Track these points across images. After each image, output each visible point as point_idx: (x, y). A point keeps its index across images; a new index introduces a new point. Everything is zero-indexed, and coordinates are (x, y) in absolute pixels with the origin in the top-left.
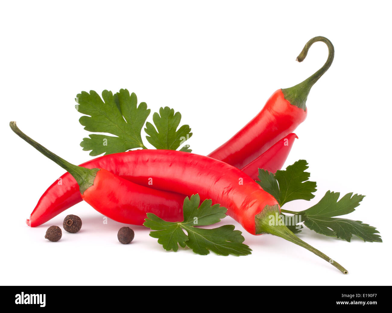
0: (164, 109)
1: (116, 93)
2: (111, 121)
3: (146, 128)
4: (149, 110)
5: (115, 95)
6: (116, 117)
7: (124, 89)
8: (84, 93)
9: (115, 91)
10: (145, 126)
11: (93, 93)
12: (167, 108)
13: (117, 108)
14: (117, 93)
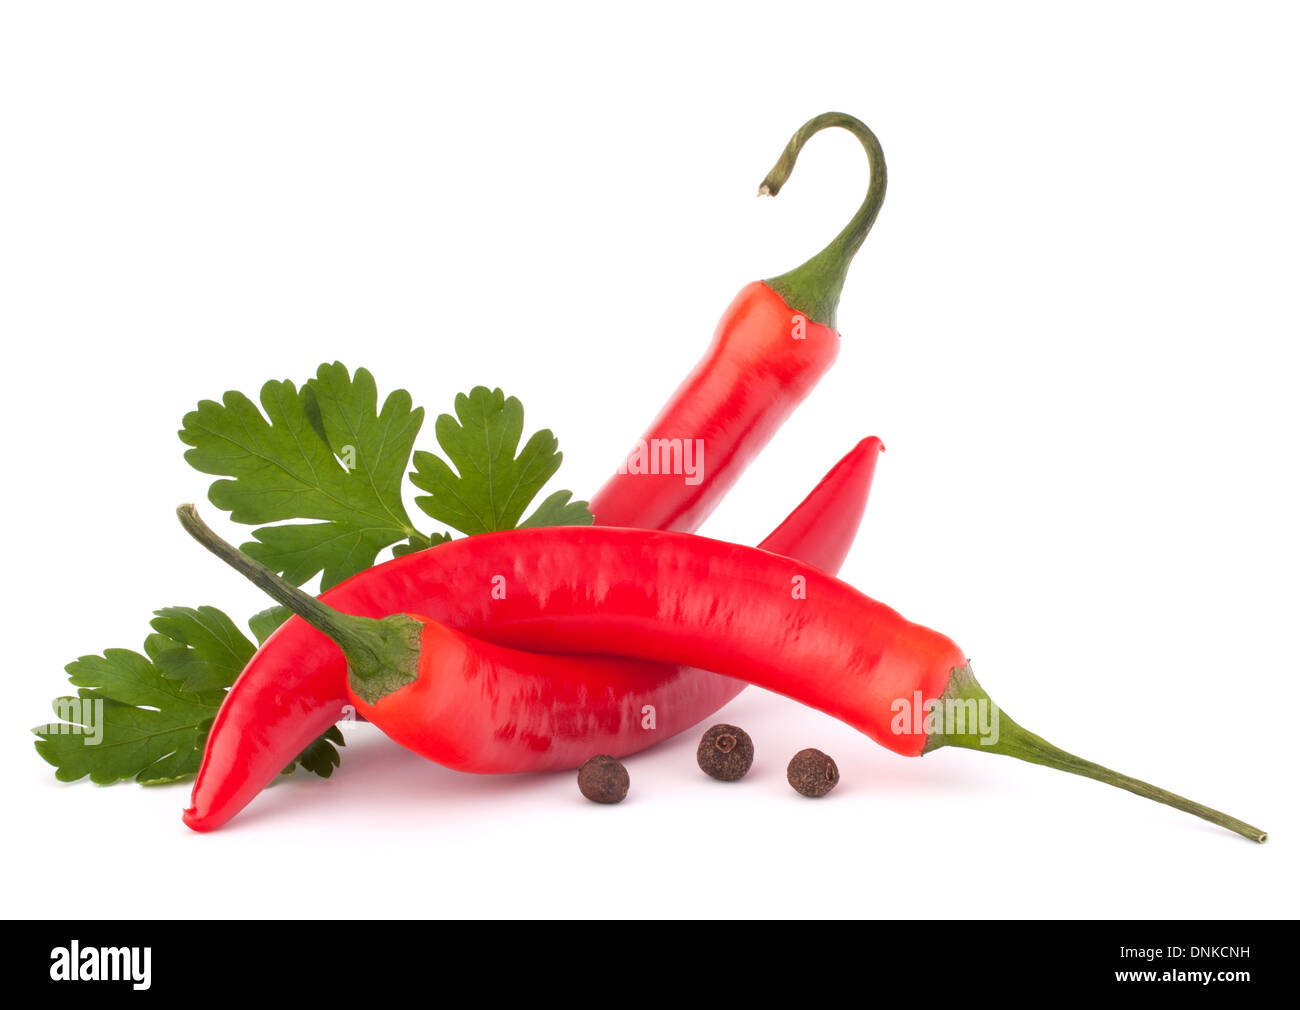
0: (468, 396)
1: (305, 382)
2: (297, 478)
3: (416, 471)
4: (420, 412)
5: (305, 388)
6: (311, 462)
7: (331, 363)
8: (206, 406)
9: (301, 375)
10: (411, 468)
11: (235, 399)
12: (479, 391)
13: (314, 433)
14: (311, 381)
